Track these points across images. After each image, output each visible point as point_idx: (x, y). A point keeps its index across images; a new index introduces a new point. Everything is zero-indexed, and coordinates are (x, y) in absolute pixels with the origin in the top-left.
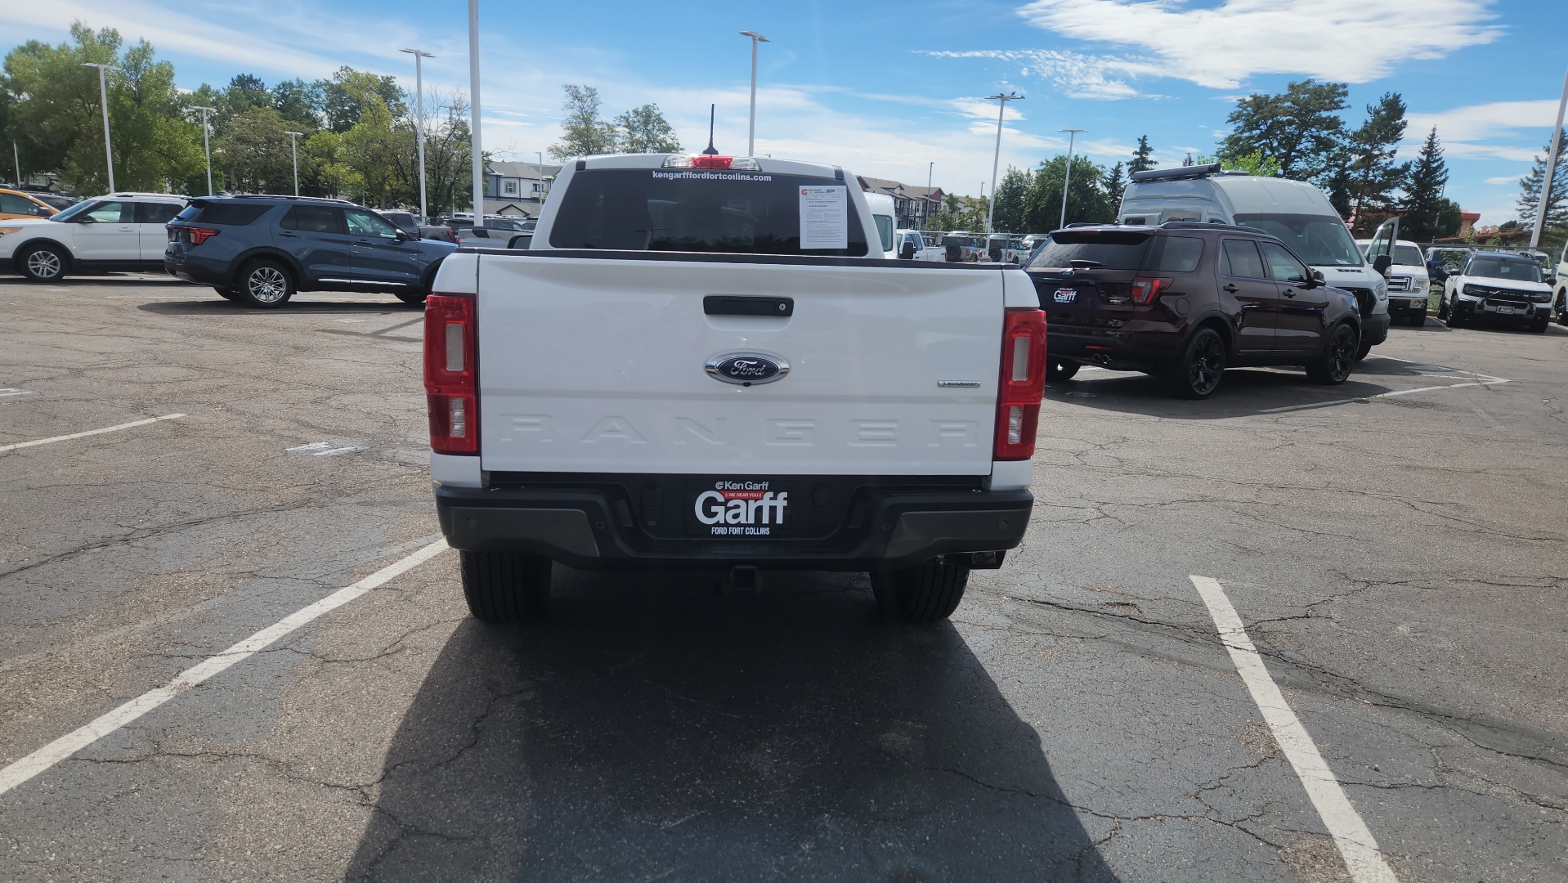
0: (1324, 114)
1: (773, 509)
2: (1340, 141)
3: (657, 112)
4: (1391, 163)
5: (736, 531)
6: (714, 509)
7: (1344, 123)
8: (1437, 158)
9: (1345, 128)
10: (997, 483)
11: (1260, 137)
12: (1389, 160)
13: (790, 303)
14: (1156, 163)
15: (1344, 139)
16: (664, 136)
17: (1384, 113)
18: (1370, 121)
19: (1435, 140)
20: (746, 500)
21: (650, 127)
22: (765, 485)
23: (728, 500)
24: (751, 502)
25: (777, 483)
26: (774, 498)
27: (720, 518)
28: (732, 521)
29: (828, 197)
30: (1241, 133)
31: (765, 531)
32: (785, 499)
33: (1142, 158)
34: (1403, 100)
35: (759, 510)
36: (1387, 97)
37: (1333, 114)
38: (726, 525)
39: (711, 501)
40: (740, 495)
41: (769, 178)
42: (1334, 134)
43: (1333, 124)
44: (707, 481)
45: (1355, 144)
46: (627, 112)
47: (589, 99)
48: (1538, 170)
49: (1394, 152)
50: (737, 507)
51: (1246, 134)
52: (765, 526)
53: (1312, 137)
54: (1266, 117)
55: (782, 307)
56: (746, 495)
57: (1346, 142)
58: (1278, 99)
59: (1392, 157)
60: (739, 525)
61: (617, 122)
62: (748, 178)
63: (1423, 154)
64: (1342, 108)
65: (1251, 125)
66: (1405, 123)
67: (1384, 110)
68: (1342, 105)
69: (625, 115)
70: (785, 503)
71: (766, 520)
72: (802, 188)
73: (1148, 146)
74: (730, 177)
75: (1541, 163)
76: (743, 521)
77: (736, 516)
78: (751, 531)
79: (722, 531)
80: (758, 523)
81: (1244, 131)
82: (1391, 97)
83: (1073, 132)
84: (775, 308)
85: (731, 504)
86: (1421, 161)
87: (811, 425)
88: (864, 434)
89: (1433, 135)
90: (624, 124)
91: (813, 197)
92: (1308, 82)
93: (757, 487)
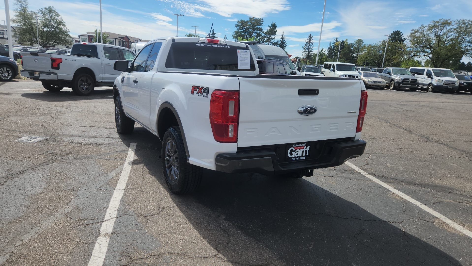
0: (258, 27)
1: (306, 151)
2: (262, 34)
3: (54, 9)
4: (274, 41)
5: (298, 159)
6: (292, 153)
7: (263, 29)
8: (284, 40)
9: (263, 31)
10: (356, 138)
11: (243, 32)
12: (273, 40)
13: (318, 90)
14: (217, 37)
15: (263, 34)
16: (57, 18)
17: (272, 27)
18: (269, 29)
19: (284, 35)
20: (300, 149)
21: (51, 14)
22: (305, 144)
23: (296, 150)
24: (301, 150)
25: (307, 144)
26: (306, 148)
27: (293, 155)
28: (296, 156)
29: (245, 53)
30: (238, 30)
31: (304, 158)
32: (309, 148)
33: (213, 36)
34: (276, 24)
35: (303, 152)
36: (272, 23)
37: (260, 27)
38: (295, 157)
39: (292, 151)
40: (298, 148)
41: (229, 47)
42: (261, 32)
43: (260, 29)
44: (291, 145)
45: (265, 35)
46: (42, 8)
47: (24, 2)
48: (306, 44)
49: (275, 38)
50: (298, 151)
51: (240, 31)
52: (304, 156)
53: (256, 32)
54: (245, 26)
55: (317, 92)
56: (300, 148)
57: (264, 35)
58: (247, 22)
59: (274, 39)
60: (298, 157)
61: (38, 12)
62: (223, 47)
63: (281, 39)
64: (262, 25)
65: (241, 28)
66: (276, 30)
67: (272, 26)
68: (262, 24)
69: (41, 9)
70: (309, 149)
71: (304, 155)
72: (238, 50)
73: (214, 32)
74: (218, 46)
75: (307, 42)
76: (299, 156)
77: (297, 154)
78: (301, 158)
79: (294, 159)
80: (302, 156)
81: (239, 30)
82: (273, 23)
83: (196, 27)
84: (314, 92)
85: (296, 151)
86: (281, 41)
87: (320, 126)
88: (331, 127)
89: (283, 34)
90: (41, 12)
91: (241, 53)
92: (254, 17)
93: (303, 145)
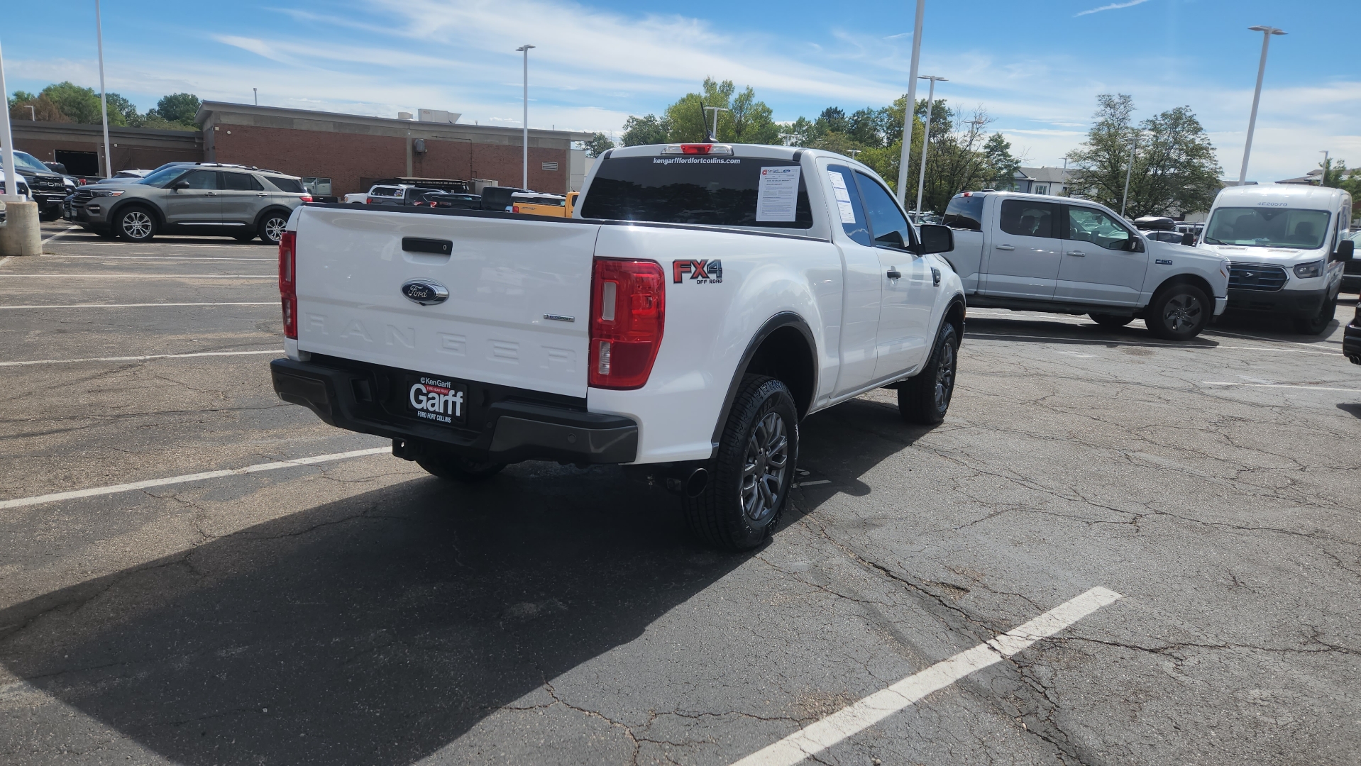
1: (454, 404)
5: (432, 416)
6: (421, 397)
10: (592, 406)
13: (450, 244)
20: (439, 394)
22: (449, 384)
23: (429, 392)
24: (442, 396)
25: (457, 384)
26: (455, 396)
27: (423, 405)
28: (431, 409)
31: (448, 420)
32: (461, 397)
35: (446, 403)
38: (427, 411)
39: (419, 392)
40: (435, 389)
44: (416, 376)
50: (433, 398)
52: (449, 416)
55: (445, 247)
56: (439, 390)
60: (434, 412)
70: (461, 400)
71: (450, 412)
76: (437, 410)
77: (433, 405)
78: (440, 418)
79: (423, 415)
80: (445, 414)
84: (440, 248)
85: (430, 395)
87: (463, 340)
88: (498, 351)
93: (444, 385)
